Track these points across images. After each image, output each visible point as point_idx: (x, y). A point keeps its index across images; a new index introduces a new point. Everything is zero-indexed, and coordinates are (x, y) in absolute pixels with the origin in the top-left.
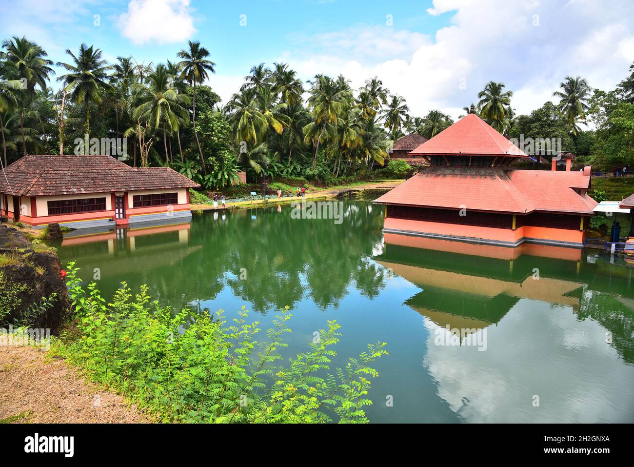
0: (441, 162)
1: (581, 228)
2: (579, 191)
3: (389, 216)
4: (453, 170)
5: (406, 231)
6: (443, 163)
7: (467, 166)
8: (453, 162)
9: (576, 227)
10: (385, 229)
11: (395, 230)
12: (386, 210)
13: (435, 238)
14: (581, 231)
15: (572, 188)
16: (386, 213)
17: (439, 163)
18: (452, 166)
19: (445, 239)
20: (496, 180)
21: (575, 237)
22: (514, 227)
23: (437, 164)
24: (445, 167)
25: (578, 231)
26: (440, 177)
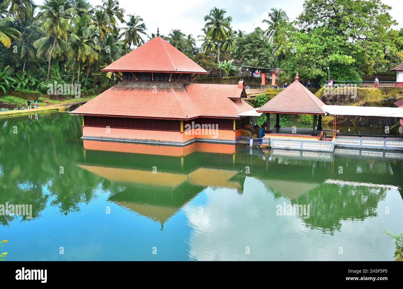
0: (131, 77)
1: (234, 129)
2: (234, 100)
3: (87, 124)
4: (140, 84)
5: (101, 137)
6: (132, 78)
7: (151, 80)
8: (140, 77)
9: (231, 128)
10: (84, 137)
11: (92, 137)
12: (83, 120)
13: (124, 142)
14: (234, 131)
15: (229, 98)
16: (83, 122)
17: (129, 78)
18: (139, 80)
19: (132, 143)
20: (171, 92)
21: (230, 136)
22: (182, 130)
23: (128, 79)
24: (134, 82)
25: (232, 131)
26: (129, 90)
